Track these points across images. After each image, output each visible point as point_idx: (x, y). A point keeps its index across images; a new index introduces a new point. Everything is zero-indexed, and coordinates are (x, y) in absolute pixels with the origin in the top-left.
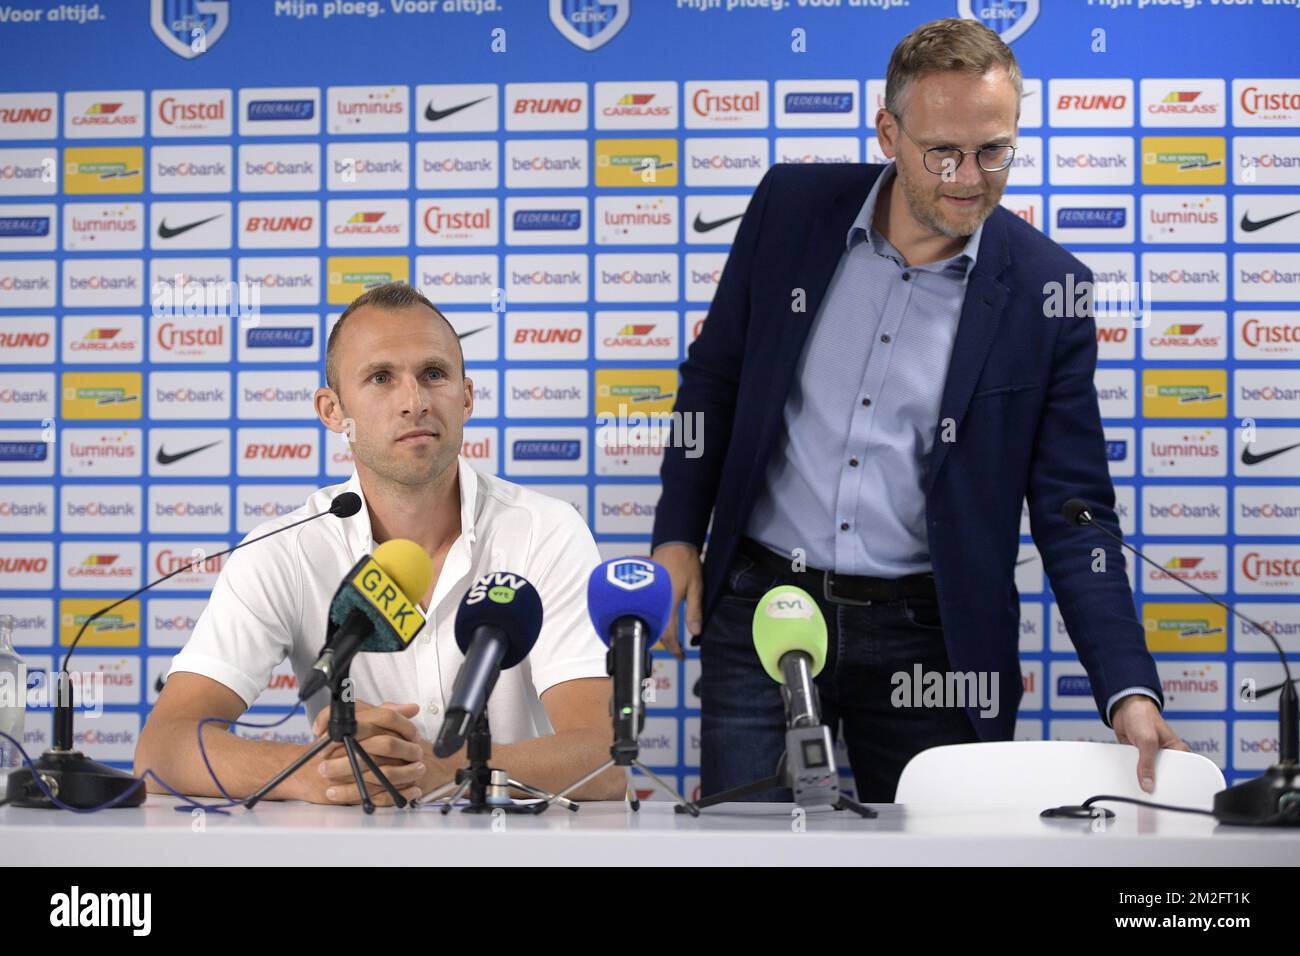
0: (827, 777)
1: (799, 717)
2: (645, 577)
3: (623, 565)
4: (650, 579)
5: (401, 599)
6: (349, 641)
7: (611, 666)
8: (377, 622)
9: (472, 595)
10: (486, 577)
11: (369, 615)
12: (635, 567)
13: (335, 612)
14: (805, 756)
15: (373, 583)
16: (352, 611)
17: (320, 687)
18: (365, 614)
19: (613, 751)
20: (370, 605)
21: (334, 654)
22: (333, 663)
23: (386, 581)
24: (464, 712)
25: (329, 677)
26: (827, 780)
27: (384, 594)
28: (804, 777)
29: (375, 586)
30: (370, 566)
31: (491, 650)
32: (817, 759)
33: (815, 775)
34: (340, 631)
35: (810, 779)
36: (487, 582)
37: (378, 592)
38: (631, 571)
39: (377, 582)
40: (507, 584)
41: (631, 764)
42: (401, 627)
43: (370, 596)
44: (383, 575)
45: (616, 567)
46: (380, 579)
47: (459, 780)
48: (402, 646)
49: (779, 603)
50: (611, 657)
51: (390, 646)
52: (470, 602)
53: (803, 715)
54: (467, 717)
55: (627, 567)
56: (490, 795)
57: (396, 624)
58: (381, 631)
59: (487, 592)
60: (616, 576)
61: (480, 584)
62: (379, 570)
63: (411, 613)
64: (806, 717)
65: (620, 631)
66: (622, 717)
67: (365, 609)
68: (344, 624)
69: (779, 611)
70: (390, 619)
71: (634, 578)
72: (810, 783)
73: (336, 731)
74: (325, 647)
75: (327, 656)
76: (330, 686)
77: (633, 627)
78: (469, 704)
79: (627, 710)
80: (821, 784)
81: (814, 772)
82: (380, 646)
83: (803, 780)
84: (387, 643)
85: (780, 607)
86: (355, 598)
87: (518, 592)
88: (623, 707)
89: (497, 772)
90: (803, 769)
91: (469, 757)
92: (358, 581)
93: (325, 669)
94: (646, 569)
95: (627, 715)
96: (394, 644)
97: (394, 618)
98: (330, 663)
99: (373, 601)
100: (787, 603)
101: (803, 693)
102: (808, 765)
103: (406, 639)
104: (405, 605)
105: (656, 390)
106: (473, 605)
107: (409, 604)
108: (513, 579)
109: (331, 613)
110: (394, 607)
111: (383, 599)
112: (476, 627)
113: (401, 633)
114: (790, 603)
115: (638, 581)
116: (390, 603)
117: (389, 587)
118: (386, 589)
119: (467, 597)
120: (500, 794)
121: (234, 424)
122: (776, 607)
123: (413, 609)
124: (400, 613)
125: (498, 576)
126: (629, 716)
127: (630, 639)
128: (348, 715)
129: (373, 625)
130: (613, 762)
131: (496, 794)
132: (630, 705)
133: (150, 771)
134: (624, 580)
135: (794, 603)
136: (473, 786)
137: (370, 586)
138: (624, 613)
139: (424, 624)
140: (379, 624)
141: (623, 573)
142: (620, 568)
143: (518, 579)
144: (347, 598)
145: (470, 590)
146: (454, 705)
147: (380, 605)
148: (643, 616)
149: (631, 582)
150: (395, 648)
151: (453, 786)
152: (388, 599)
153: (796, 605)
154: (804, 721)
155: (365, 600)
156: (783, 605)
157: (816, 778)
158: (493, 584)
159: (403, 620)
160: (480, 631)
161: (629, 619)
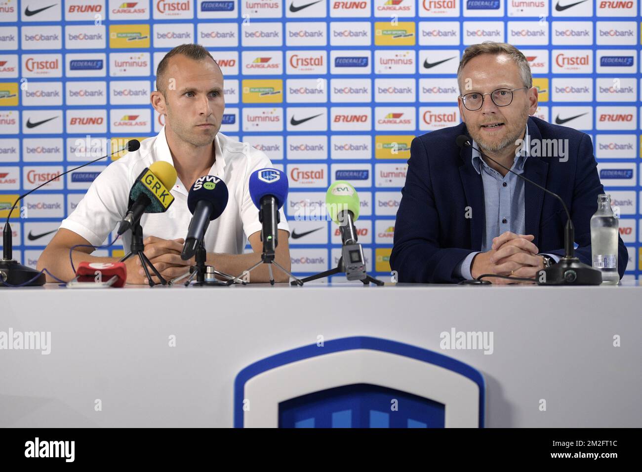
0: (361, 267)
1: (348, 240)
2: (276, 177)
3: (265, 172)
4: (278, 178)
5: (163, 188)
6: (140, 207)
7: (261, 218)
8: (152, 199)
9: (196, 186)
10: (202, 178)
11: (148, 196)
12: (271, 172)
13: (132, 194)
14: (351, 258)
15: (150, 181)
16: (140, 194)
17: (128, 229)
18: (147, 195)
19: (263, 256)
20: (149, 191)
21: (133, 213)
22: (133, 218)
23: (156, 180)
24: (194, 239)
25: (131, 224)
26: (361, 268)
27: (155, 186)
28: (350, 267)
29: (151, 182)
30: (148, 173)
31: (205, 211)
32: (357, 259)
33: (356, 266)
34: (135, 203)
35: (353, 268)
36: (203, 180)
37: (152, 185)
38: (269, 175)
39: (152, 180)
40: (212, 181)
41: (271, 263)
42: (163, 201)
43: (148, 186)
44: (155, 177)
45: (262, 172)
46: (153, 179)
47: (191, 271)
48: (164, 210)
49: (338, 189)
50: (261, 214)
51: (158, 210)
52: (195, 189)
53: (350, 239)
54: (196, 241)
55: (267, 173)
56: (207, 277)
57: (161, 200)
58: (154, 203)
59: (203, 185)
60: (262, 177)
61: (199, 181)
62: (153, 175)
63: (168, 195)
64: (351, 240)
65: (265, 202)
66: (268, 240)
67: (147, 193)
68: (137, 200)
69: (338, 192)
70: (158, 197)
71: (271, 177)
72: (353, 269)
73: (134, 249)
74: (129, 211)
75: (130, 215)
76: (131, 229)
77: (271, 200)
78: (197, 236)
79: (270, 237)
80: (359, 270)
81: (355, 265)
82: (153, 210)
83: (351, 268)
84: (157, 209)
85: (338, 191)
86: (142, 188)
87: (217, 184)
88: (268, 236)
89: (209, 267)
90: (350, 263)
91: (196, 261)
92: (143, 180)
93: (129, 221)
94: (276, 173)
95: (269, 239)
96: (160, 209)
97: (160, 197)
98: (132, 218)
99: (151, 189)
100: (341, 189)
101: (350, 229)
102: (353, 262)
103: (166, 207)
104: (165, 191)
105: (272, 90)
106: (196, 191)
107: (167, 191)
108: (214, 179)
109: (130, 195)
110: (160, 192)
111: (155, 188)
112: (198, 201)
113: (164, 204)
114: (343, 188)
115: (273, 179)
116: (158, 190)
117: (157, 183)
118: (156, 184)
119: (193, 187)
120: (211, 277)
121: (64, 108)
122: (337, 190)
123: (168, 193)
124: (163, 195)
125: (208, 177)
126: (271, 240)
127: (270, 205)
128: (140, 242)
129: (151, 200)
130: (263, 262)
131: (209, 277)
132: (271, 235)
133: (45, 269)
134: (266, 179)
135: (344, 188)
136: (198, 274)
137: (149, 182)
138: (267, 194)
139: (174, 199)
140: (153, 200)
141: (266, 176)
142: (264, 173)
143: (217, 179)
144: (138, 188)
145: (194, 184)
146: (189, 236)
147: (154, 191)
148: (276, 195)
149: (269, 179)
150: (160, 211)
151: (189, 274)
152: (157, 188)
153: (346, 189)
154: (350, 242)
155: (147, 189)
156: (340, 189)
157: (356, 267)
158: (205, 181)
159: (164, 197)
160: (200, 203)
161: (269, 197)
